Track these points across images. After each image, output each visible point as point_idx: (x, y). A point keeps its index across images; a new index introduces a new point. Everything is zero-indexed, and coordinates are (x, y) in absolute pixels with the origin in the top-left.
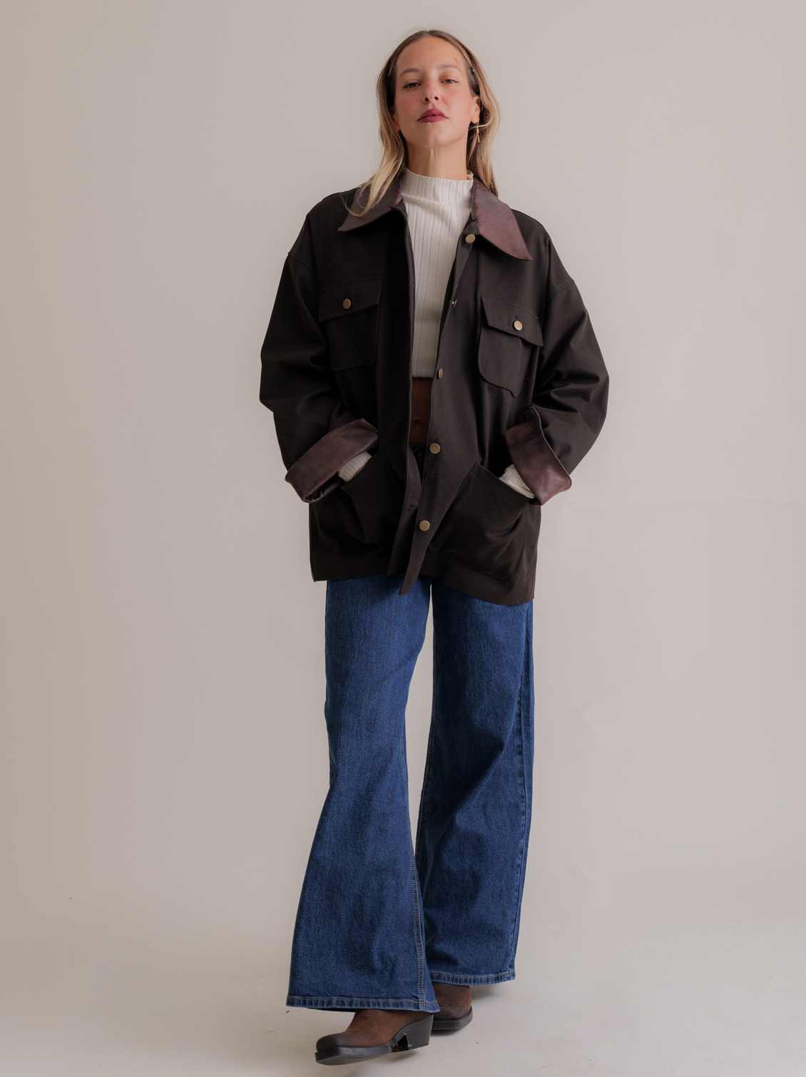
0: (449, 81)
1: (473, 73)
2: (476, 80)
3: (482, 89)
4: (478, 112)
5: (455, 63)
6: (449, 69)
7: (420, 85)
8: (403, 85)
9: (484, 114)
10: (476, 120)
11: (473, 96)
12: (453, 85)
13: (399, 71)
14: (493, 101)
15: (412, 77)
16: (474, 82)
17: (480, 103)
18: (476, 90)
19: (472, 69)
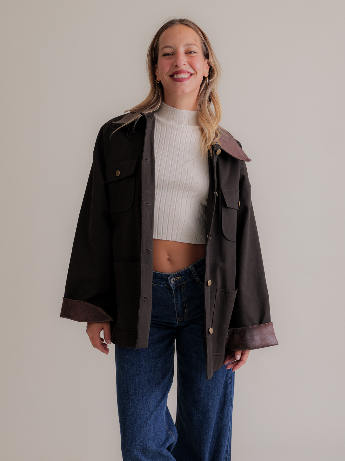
0: (191, 52)
1: (205, 45)
2: (207, 50)
3: (210, 55)
4: (208, 70)
5: (195, 42)
6: (191, 46)
7: (173, 55)
8: (162, 54)
9: (211, 71)
10: (207, 75)
11: (205, 60)
12: (194, 55)
13: (161, 47)
14: (216, 62)
15: (168, 50)
16: (206, 52)
17: (209, 64)
18: (207, 56)
19: (204, 43)
